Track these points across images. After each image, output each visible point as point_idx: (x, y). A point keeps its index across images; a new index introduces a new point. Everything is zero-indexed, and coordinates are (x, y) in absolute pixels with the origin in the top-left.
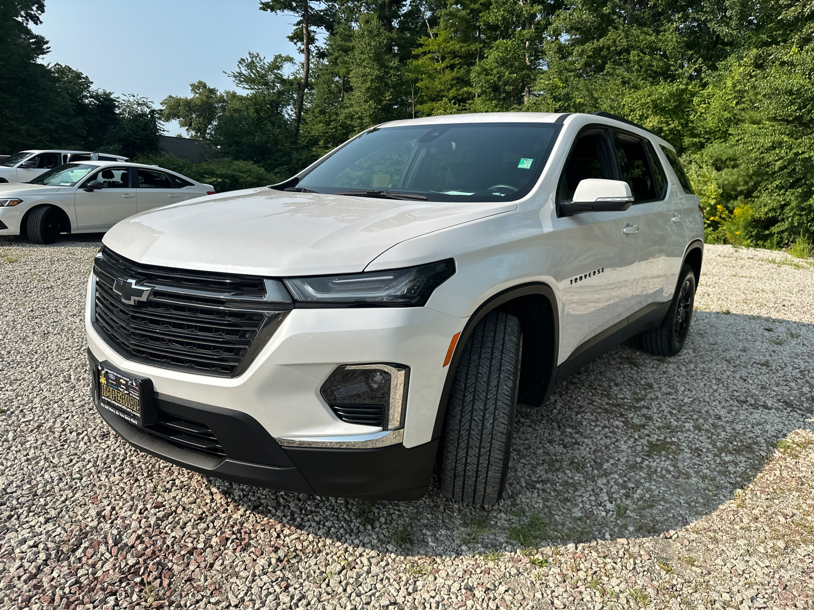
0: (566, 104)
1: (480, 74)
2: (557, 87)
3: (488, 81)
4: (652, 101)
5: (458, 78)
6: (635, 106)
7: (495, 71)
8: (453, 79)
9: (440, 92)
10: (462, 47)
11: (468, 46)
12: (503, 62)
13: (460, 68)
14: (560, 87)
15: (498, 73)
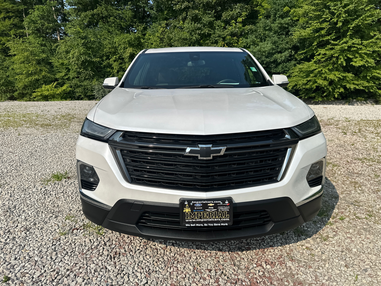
0: (87, 41)
1: (29, 23)
2: (79, 32)
3: (36, 27)
4: (128, 41)
5: (13, 24)
6: (120, 43)
7: (39, 22)
8: (10, 25)
9: (3, 31)
10: (13, 7)
11: (18, 6)
12: (42, 17)
13: (14, 19)
14: (81, 33)
15: (41, 23)
